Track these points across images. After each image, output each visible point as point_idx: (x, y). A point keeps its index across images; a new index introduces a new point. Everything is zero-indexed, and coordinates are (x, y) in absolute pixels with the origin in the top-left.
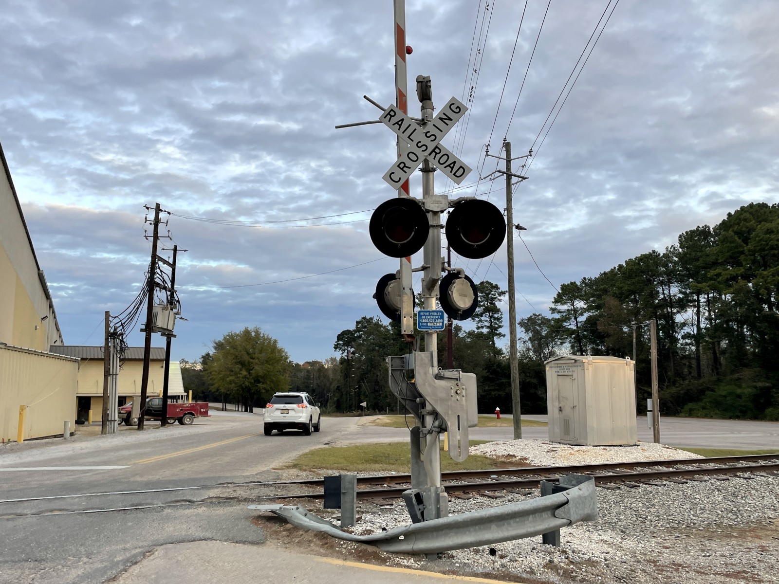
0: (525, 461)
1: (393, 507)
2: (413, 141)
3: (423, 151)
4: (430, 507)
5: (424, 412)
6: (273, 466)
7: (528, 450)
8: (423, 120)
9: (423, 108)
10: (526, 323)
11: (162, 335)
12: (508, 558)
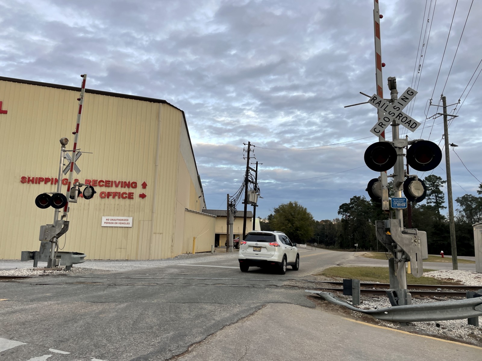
0: (460, 283)
1: (379, 299)
2: (386, 111)
3: (392, 116)
4: (402, 299)
5: (396, 250)
6: (311, 273)
7: (462, 276)
8: (392, 99)
9: (391, 93)
10: (461, 200)
11: (251, 205)
12: (447, 329)
